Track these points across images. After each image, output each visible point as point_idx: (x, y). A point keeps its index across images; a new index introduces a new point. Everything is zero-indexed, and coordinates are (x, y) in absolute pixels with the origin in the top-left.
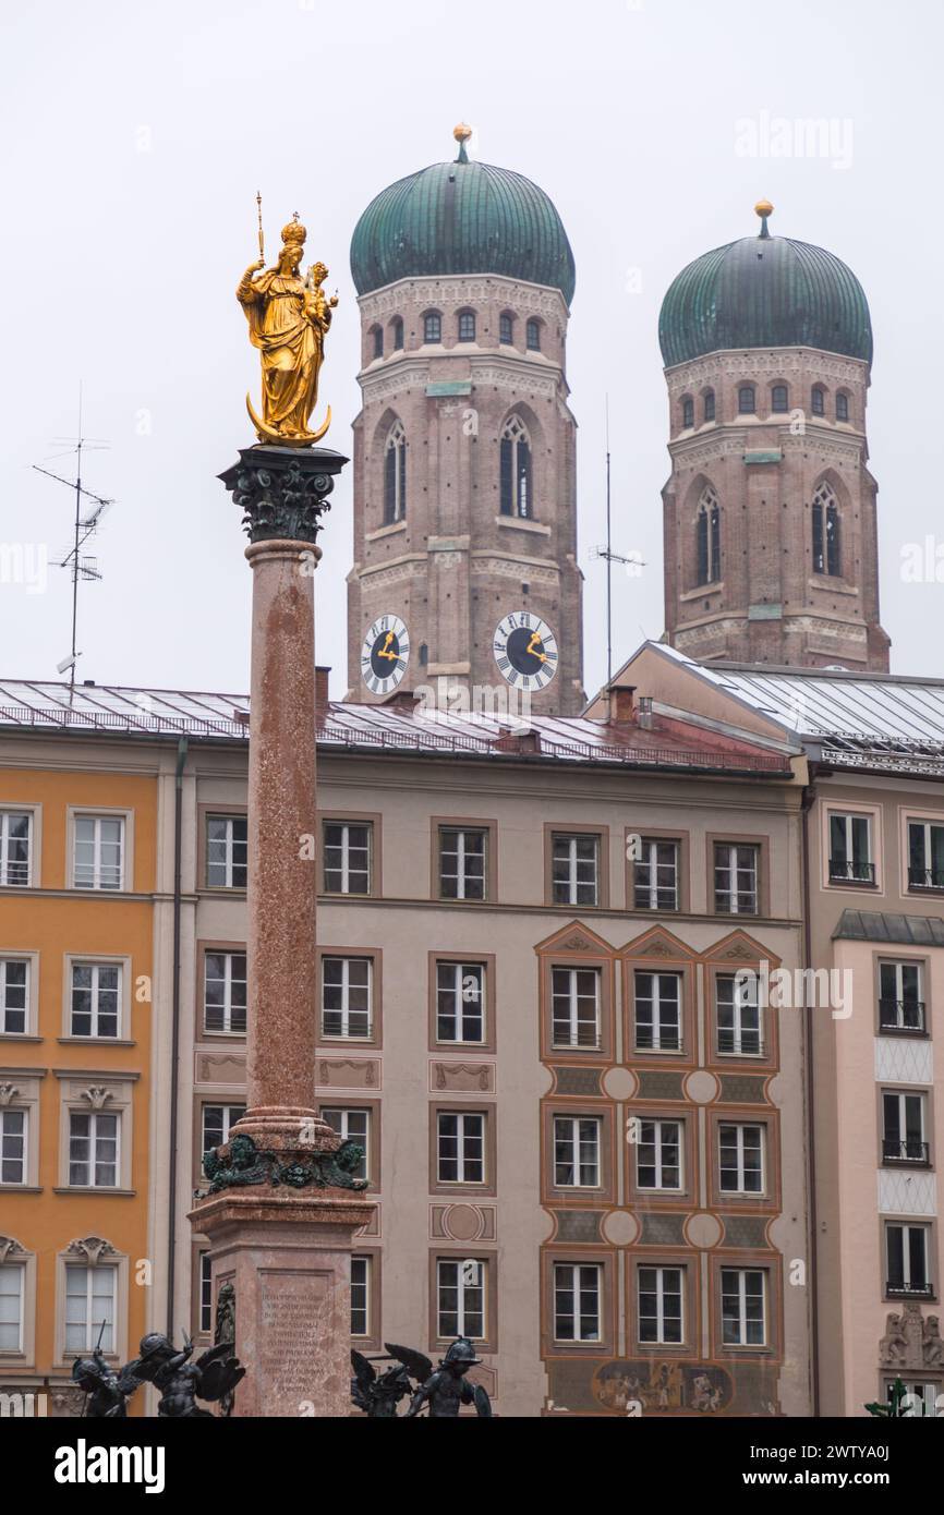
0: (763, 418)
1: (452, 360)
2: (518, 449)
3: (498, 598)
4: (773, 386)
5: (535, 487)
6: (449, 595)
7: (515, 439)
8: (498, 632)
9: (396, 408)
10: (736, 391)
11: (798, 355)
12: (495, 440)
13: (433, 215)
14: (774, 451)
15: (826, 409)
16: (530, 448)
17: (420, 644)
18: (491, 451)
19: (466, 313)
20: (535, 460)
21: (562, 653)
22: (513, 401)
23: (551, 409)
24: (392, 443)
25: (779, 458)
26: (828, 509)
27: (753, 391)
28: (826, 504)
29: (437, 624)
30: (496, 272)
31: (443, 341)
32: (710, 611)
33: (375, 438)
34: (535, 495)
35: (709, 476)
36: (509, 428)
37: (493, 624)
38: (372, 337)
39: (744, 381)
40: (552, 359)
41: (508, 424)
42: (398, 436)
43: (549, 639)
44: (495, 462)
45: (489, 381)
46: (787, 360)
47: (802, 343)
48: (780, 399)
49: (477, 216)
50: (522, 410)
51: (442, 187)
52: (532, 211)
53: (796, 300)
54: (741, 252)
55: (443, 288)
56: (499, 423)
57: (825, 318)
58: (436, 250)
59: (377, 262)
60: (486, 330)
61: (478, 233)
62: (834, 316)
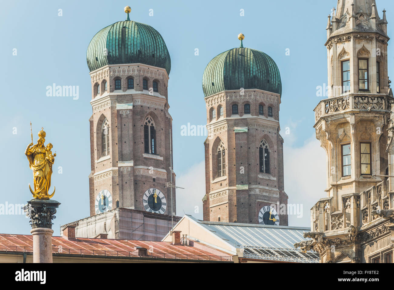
0: (241, 116)
1: (125, 96)
2: (151, 129)
3: (144, 183)
4: (245, 104)
5: (157, 143)
6: (126, 183)
7: (149, 125)
8: (144, 196)
9: (105, 114)
10: (231, 105)
11: (254, 92)
12: (142, 126)
13: (117, 41)
14: (246, 128)
15: (264, 112)
16: (155, 128)
17: (116, 200)
18: (140, 129)
19: (130, 79)
20: (157, 133)
21: (168, 203)
22: (148, 111)
23: (163, 113)
25: (247, 130)
26: (265, 149)
27: (237, 106)
28: (264, 147)
29: (122, 193)
30: (141, 63)
31: (122, 89)
32: (222, 187)
33: (98, 125)
34: (157, 145)
35: (221, 138)
37: (143, 193)
38: (96, 87)
39: (233, 102)
40: (163, 95)
41: (146, 120)
42: (106, 124)
43: (163, 198)
44: (142, 133)
45: (139, 104)
46: (250, 94)
47: (255, 88)
48: (247, 109)
49: (134, 42)
50: (152, 114)
51: (120, 31)
52: (154, 39)
53: (253, 72)
54: (233, 54)
55: (121, 69)
56: (143, 119)
57: (264, 78)
58: (119, 55)
59: (97, 59)
60: (138, 85)
61: (134, 48)
62: (267, 77)
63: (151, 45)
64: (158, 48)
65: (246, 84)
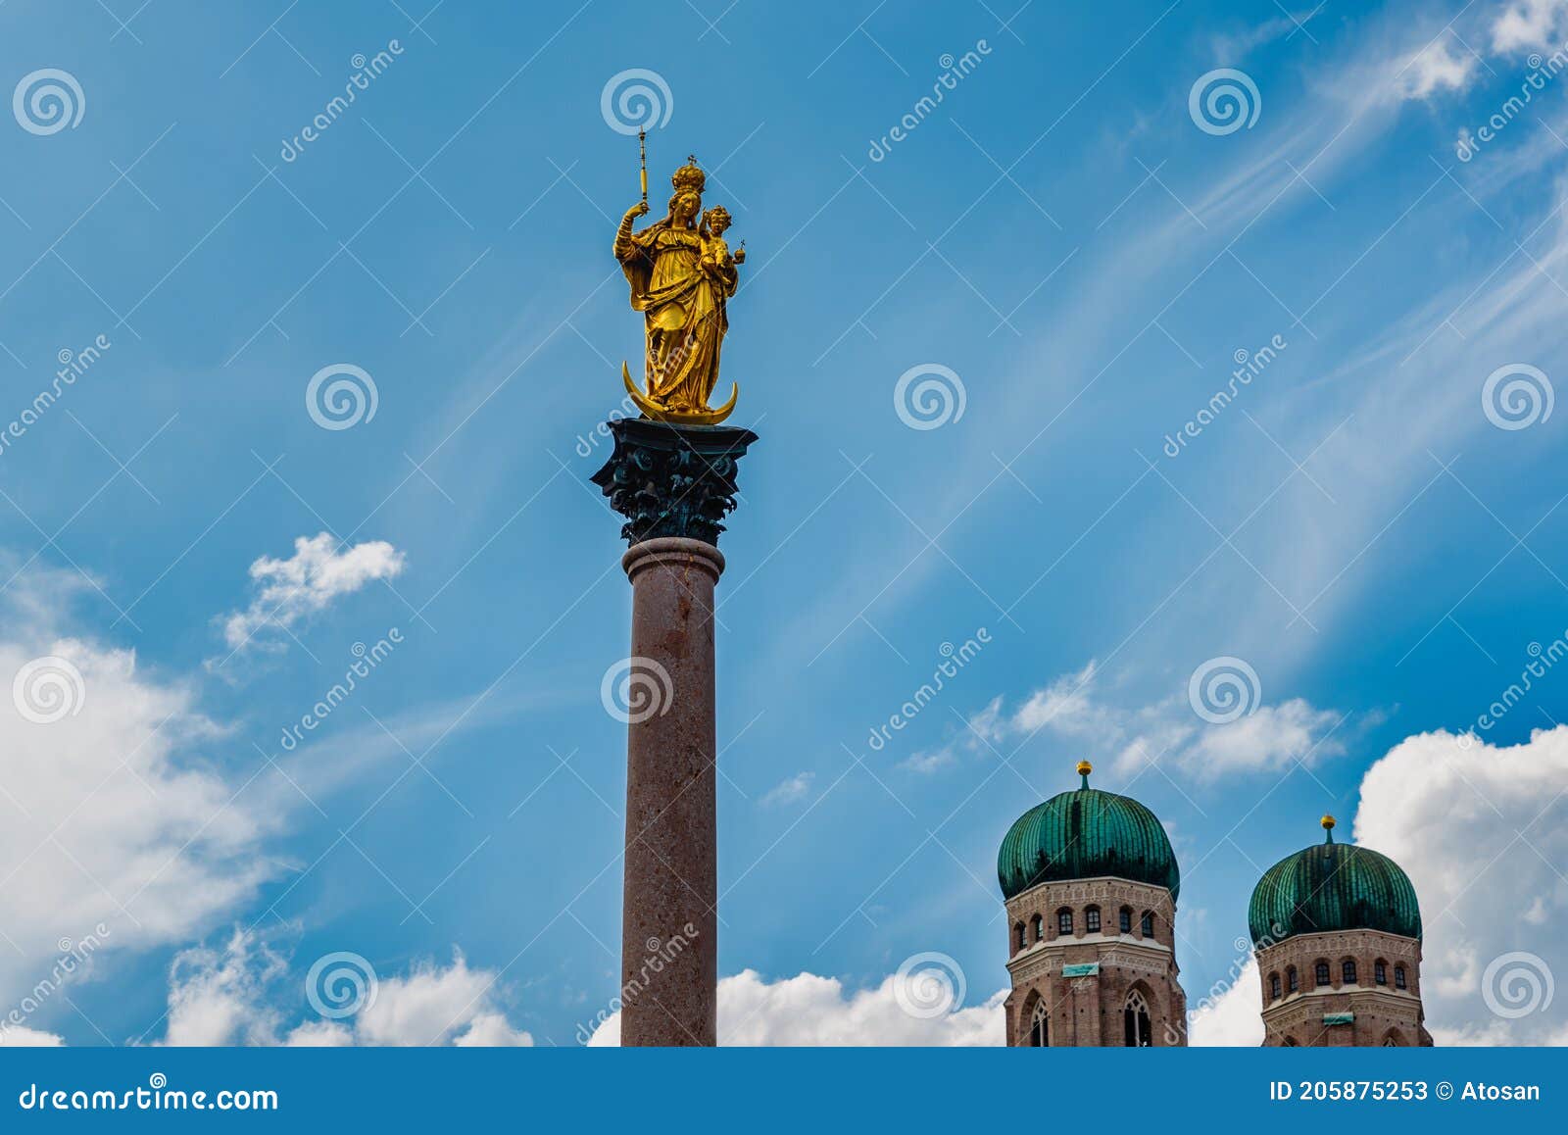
1: (1082, 947)
2: (1139, 1018)
4: (1344, 961)
7: (1137, 1010)
9: (1039, 988)
10: (1314, 966)
11: (1362, 936)
12: (1120, 1011)
13: (1063, 831)
14: (1348, 1015)
15: (1387, 978)
16: (1149, 1017)
18: (1117, 1019)
19: (1092, 908)
20: (1153, 1026)
22: (1134, 979)
23: (1165, 984)
24: (1037, 1017)
25: (1352, 1020)
27: (1328, 966)
30: (1116, 876)
31: (1074, 932)
33: (1022, 1014)
35: (1296, 1037)
36: (1131, 1001)
38: (1017, 932)
39: (1319, 959)
40: (1164, 944)
41: (1130, 998)
42: (1041, 1011)
44: (1122, 1028)
45: (1113, 963)
46: (1354, 941)
47: (1366, 926)
48: (1350, 972)
49: (1098, 830)
50: (1141, 986)
51: (1069, 810)
52: (1142, 826)
53: (1358, 892)
54: (1312, 858)
55: (1073, 888)
56: (1123, 997)
57: (1382, 906)
58: (1067, 859)
59: (1019, 871)
60: (1109, 922)
61: (1099, 844)
62: (1389, 903)
63: (1135, 836)
64: (1151, 843)
65: (1343, 919)
